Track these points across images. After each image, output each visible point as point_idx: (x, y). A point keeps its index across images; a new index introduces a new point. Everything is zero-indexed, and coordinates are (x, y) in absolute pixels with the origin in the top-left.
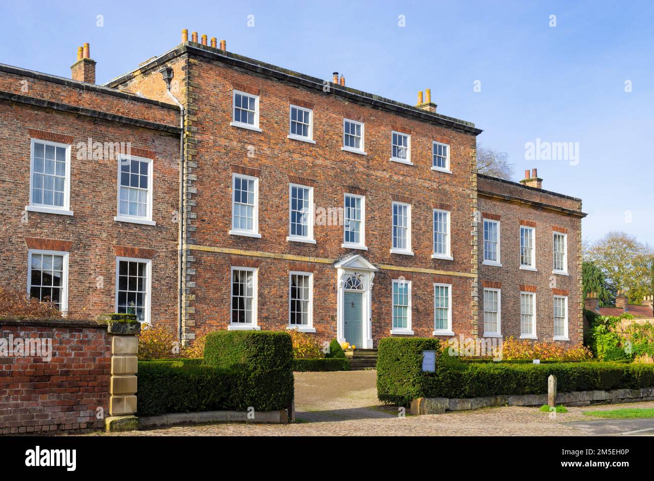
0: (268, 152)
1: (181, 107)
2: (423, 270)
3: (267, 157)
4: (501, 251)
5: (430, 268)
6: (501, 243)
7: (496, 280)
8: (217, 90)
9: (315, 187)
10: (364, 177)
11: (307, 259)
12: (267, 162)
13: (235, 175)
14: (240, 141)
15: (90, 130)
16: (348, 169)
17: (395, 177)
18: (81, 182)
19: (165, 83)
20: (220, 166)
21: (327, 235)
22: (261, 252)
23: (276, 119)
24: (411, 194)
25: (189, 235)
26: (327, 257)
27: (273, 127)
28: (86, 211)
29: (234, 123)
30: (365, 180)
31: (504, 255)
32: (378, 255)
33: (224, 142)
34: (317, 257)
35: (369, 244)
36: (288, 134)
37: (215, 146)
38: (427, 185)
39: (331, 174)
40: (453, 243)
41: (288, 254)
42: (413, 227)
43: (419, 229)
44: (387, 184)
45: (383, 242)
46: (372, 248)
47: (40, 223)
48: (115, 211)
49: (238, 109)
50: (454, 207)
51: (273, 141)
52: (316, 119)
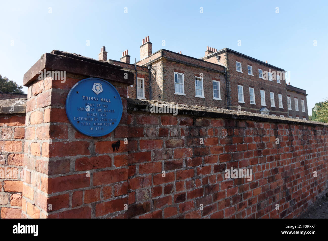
0: (244, 79)
1: (225, 67)
2: (278, 112)
3: (244, 80)
4: (291, 106)
6: (291, 103)
7: (291, 114)
8: (233, 62)
9: (254, 88)
11: (254, 109)
12: (244, 81)
13: (238, 85)
14: (239, 76)
15: (207, 74)
16: (260, 83)
17: (270, 85)
19: (217, 60)
20: (235, 83)
21: (258, 102)
22: (245, 108)
23: (245, 69)
24: (274, 90)
25: (230, 103)
26: (258, 108)
27: (245, 72)
28: (207, 97)
29: (237, 71)
30: (264, 86)
31: (292, 107)
32: (268, 108)
33: (235, 76)
34: (257, 108)
35: (266, 104)
36: (248, 73)
37: (234, 77)
38: (276, 87)
39: (257, 84)
40: (283, 104)
41: (251, 108)
42: (275, 99)
43: (276, 100)
44: (268, 87)
45: (269, 104)
46: (267, 106)
47: (198, 101)
48: (213, 97)
49: (237, 67)
50: (282, 94)
51: (245, 75)
52: (253, 69)
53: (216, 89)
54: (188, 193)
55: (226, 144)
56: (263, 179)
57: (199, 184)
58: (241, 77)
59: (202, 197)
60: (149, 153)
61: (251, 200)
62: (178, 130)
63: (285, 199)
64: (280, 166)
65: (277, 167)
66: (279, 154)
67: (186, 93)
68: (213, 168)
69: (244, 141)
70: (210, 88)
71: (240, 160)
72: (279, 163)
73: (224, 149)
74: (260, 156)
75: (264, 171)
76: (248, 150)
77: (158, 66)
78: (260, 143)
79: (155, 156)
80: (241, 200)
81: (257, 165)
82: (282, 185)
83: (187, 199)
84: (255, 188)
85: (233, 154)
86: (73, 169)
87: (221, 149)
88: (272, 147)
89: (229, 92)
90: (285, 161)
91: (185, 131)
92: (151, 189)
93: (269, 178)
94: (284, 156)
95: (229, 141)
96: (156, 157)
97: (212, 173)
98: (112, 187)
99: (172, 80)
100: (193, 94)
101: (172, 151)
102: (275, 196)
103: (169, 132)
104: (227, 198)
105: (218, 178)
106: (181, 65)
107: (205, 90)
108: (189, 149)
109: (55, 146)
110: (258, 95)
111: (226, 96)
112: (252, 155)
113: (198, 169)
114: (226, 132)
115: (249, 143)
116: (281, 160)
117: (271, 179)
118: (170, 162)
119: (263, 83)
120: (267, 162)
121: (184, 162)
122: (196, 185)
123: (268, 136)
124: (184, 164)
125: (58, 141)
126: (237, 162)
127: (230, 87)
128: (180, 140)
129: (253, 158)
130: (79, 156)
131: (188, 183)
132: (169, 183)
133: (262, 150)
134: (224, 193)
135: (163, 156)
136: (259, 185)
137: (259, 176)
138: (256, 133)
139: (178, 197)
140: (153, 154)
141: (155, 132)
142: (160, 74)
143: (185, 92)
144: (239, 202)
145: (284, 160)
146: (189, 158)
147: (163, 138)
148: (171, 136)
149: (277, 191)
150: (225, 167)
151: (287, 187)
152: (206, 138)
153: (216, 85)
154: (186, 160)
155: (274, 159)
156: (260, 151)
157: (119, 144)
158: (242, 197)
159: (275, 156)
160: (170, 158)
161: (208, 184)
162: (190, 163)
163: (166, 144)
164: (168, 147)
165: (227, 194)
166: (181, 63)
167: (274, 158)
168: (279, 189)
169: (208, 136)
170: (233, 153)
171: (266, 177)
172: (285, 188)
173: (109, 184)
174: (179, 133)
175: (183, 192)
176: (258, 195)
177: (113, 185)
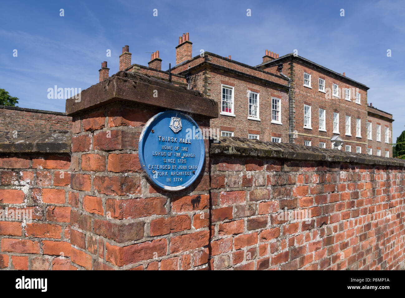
0: (313, 96)
1: (289, 79)
2: (353, 142)
3: (313, 98)
5: (356, 141)
6: (372, 131)
7: (371, 145)
8: (300, 73)
9: (326, 110)
10: (338, 106)
11: (324, 137)
12: (313, 100)
13: (305, 105)
14: (306, 92)
15: (264, 88)
16: (334, 103)
17: (346, 106)
18: (262, 108)
20: (301, 102)
21: (329, 128)
22: (312, 135)
23: (315, 83)
24: (350, 113)
25: (293, 128)
26: (329, 137)
27: (315, 87)
28: (264, 119)
29: (304, 85)
30: (339, 107)
31: (373, 135)
32: (342, 136)
33: (302, 92)
34: (327, 136)
35: (340, 131)
36: (318, 89)
37: (299, 94)
38: (354, 109)
39: (330, 105)
40: (361, 131)
41: (319, 135)
42: (351, 125)
43: (353, 126)
44: (344, 109)
45: (343, 131)
46: (341, 133)
47: (251, 124)
48: (271, 119)
49: (305, 80)
50: (362, 118)
51: (315, 92)
52: (325, 83)
53: (276, 109)
54: (272, 258)
55: (317, 194)
56: (354, 236)
57: (284, 247)
58: (309, 94)
59: (287, 262)
60: (230, 208)
61: (340, 264)
62: (263, 178)
63: (376, 261)
64: (373, 220)
65: (370, 222)
66: (374, 204)
67: (237, 114)
68: (300, 225)
69: (336, 189)
70: (268, 108)
71: (331, 214)
72: (373, 217)
73: (314, 200)
74: (353, 209)
75: (356, 227)
76: (340, 202)
77: (200, 75)
78: (354, 191)
79: (237, 212)
80: (330, 265)
81: (349, 220)
82: (374, 244)
83: (271, 265)
84: (346, 249)
85: (323, 207)
86: (147, 233)
87: (311, 201)
88: (367, 197)
89: (292, 113)
90: (379, 214)
91: (271, 178)
92: (232, 255)
93: (360, 236)
94: (379, 207)
95: (320, 190)
96: (238, 214)
97: (299, 231)
98: (192, 255)
99: (218, 95)
100: (245, 115)
101: (256, 205)
102: (366, 258)
103: (254, 180)
104: (314, 262)
105: (306, 238)
106: (231, 74)
107: (261, 110)
108: (275, 202)
109: (127, 205)
110: (330, 119)
111: (287, 119)
112: (344, 208)
113: (284, 227)
114: (317, 178)
115: (342, 192)
116: (375, 213)
117: (364, 237)
118: (253, 219)
119: (338, 103)
120: (360, 216)
121: (269, 220)
122: (281, 247)
123: (363, 183)
124: (269, 222)
125: (130, 198)
126: (328, 216)
127: (294, 107)
128: (266, 191)
129: (345, 211)
130: (154, 217)
131: (272, 246)
132: (252, 246)
133: (356, 200)
134: (311, 256)
135: (245, 212)
136: (349, 244)
137: (351, 234)
138: (350, 179)
139: (261, 264)
140: (235, 210)
141: (237, 181)
142: (202, 86)
143: (235, 112)
144: (327, 267)
145: (378, 212)
146: (275, 213)
147: (247, 189)
148: (255, 186)
149: (368, 251)
150: (314, 224)
151: (379, 246)
152: (295, 186)
153: (276, 103)
154: (271, 217)
155: (368, 212)
156: (353, 202)
157: (199, 199)
158: (330, 261)
159: (369, 208)
160: (254, 214)
161: (295, 246)
162: (275, 220)
163: (250, 197)
164: (251, 200)
165: (315, 258)
166: (230, 72)
167: (368, 210)
168: (371, 248)
169: (297, 184)
170: (324, 205)
171: (358, 235)
172: (377, 247)
173: (188, 252)
174: (265, 182)
175: (267, 258)
176: (348, 258)
177: (192, 252)
